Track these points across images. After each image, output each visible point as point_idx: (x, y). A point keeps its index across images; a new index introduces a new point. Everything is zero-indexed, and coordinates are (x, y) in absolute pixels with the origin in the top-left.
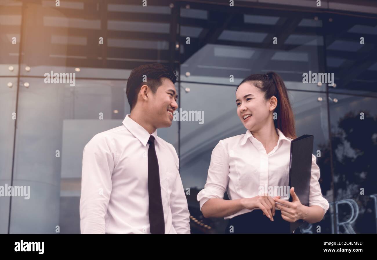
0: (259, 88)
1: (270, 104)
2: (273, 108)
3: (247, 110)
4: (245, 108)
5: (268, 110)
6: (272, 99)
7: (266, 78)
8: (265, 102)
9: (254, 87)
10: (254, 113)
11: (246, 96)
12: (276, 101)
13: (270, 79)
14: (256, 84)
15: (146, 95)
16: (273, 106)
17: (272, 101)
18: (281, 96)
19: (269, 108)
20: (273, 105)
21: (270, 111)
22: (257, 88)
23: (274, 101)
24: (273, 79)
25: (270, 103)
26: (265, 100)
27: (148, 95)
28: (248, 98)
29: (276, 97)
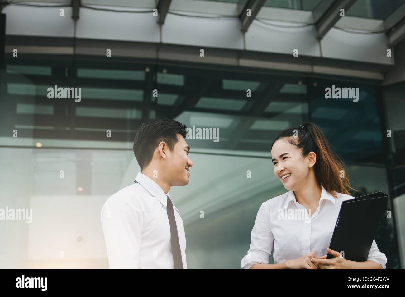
0: (295, 145)
1: (309, 161)
2: (312, 164)
3: (285, 170)
4: (283, 169)
5: (308, 168)
6: (310, 155)
7: (302, 132)
8: (303, 159)
9: (289, 144)
10: (293, 171)
11: (281, 156)
12: (315, 156)
13: (306, 132)
14: (292, 141)
15: (164, 152)
16: (312, 162)
17: (311, 156)
18: (320, 149)
19: (308, 164)
20: (312, 160)
21: (309, 168)
22: (292, 145)
23: (313, 156)
24: (309, 132)
25: (309, 159)
26: (302, 157)
27: (165, 152)
28: (284, 157)
29: (314, 152)
